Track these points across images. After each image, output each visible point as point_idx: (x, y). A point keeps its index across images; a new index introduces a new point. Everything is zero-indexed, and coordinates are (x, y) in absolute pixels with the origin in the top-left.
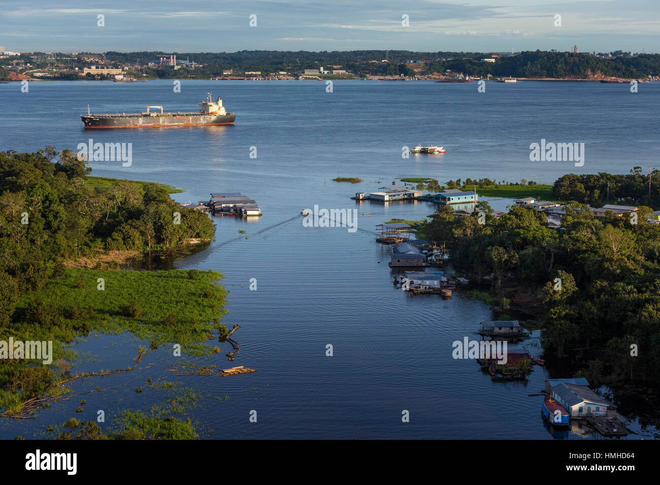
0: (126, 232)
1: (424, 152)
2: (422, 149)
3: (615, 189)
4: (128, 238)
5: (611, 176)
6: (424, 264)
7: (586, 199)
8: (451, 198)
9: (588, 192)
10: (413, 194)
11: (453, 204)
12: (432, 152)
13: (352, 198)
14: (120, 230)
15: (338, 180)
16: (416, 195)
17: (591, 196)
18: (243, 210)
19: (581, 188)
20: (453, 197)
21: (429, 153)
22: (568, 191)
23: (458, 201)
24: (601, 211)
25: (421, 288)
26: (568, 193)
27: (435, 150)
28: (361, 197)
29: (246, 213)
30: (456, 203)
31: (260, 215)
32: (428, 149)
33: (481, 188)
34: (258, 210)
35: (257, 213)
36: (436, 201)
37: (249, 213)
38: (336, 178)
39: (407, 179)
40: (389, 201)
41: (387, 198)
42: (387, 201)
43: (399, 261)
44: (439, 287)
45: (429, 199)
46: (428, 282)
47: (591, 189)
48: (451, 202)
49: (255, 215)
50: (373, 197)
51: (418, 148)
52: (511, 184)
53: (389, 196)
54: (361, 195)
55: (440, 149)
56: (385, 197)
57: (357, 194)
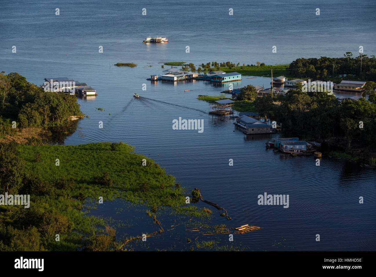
0: (29, 113)
1: (153, 42)
2: (151, 39)
3: (337, 68)
4: (31, 118)
5: (331, 59)
6: (271, 132)
7: (318, 76)
8: (225, 77)
9: (319, 71)
10: (192, 75)
11: (225, 82)
12: (159, 42)
13: (148, 80)
14: (24, 112)
15: (118, 65)
16: (194, 76)
17: (321, 74)
18: (83, 91)
19: (313, 68)
20: (226, 77)
21: (157, 42)
22: (304, 70)
23: (229, 80)
24: (343, 86)
25: (295, 151)
26: (304, 72)
27: (161, 40)
28: (155, 79)
29: (85, 93)
30: (227, 82)
31: (96, 95)
32: (156, 39)
33: (230, 69)
34: (94, 91)
35: (94, 93)
36: (213, 80)
37: (88, 93)
38: (116, 64)
39: (169, 63)
40: (177, 81)
41: (175, 79)
42: (175, 81)
43: (253, 130)
44: (306, 150)
45: (206, 78)
46: (297, 147)
47: (321, 68)
48: (225, 80)
49: (93, 95)
50: (164, 78)
51: (149, 39)
52: (248, 66)
53: (177, 77)
54: (155, 77)
55: (164, 39)
56: (175, 77)
57: (152, 76)
